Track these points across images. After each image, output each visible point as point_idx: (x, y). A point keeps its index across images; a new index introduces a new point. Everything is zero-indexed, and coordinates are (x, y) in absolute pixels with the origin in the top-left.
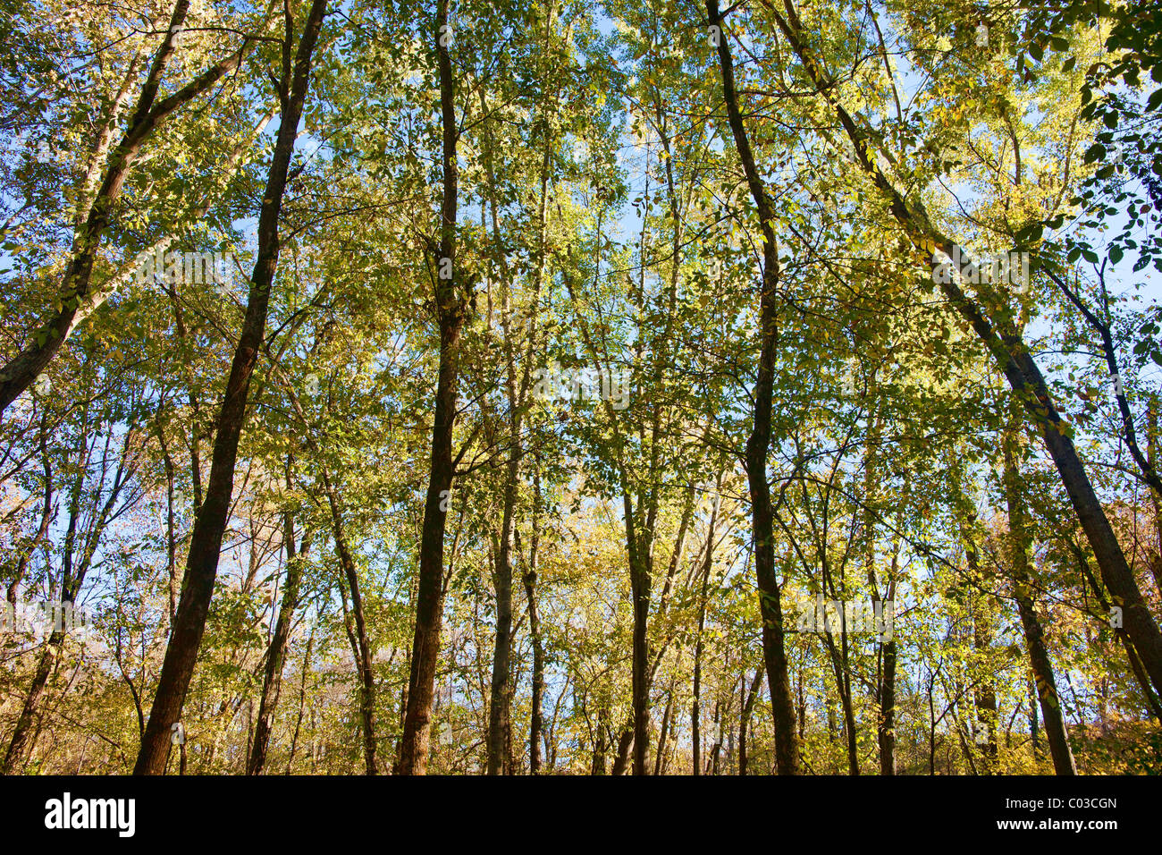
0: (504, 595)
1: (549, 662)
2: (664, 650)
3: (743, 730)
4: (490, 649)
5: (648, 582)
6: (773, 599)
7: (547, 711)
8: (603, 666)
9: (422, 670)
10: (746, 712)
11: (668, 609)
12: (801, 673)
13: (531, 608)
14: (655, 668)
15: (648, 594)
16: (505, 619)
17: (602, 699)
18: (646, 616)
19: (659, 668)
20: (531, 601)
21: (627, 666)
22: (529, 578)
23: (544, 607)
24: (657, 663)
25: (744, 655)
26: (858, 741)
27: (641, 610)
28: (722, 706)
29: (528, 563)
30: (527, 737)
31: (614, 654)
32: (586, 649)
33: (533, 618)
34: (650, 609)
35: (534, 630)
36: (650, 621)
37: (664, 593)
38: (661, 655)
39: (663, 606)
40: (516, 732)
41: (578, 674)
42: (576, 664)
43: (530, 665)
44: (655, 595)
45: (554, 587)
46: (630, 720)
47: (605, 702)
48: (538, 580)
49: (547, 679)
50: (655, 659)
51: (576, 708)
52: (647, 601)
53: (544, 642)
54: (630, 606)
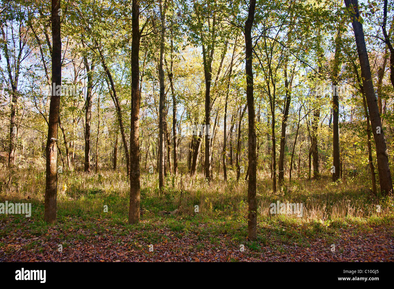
0: (162, 81)
1: (178, 103)
2: (216, 99)
3: (240, 123)
4: (158, 99)
5: (210, 76)
6: (251, 77)
7: (178, 119)
8: (196, 104)
9: (135, 103)
10: (242, 117)
11: (217, 85)
12: (259, 105)
13: (171, 85)
14: (212, 104)
15: (211, 80)
16: (162, 88)
17: (196, 114)
18: (210, 87)
19: (214, 104)
20: (171, 83)
21: (204, 104)
22: (170, 75)
23: (176, 86)
24: (213, 103)
25: (241, 100)
26: (275, 125)
27: (208, 85)
28: (234, 116)
29: (169, 70)
30: (172, 127)
31: (199, 100)
32: (190, 98)
33: (172, 89)
34: (211, 86)
35: (173, 93)
36: (211, 89)
37: (216, 80)
38: (215, 100)
39: (216, 84)
40: (168, 125)
41: (188, 106)
42: (187, 104)
43: (172, 104)
44: (213, 81)
45: (179, 78)
46: (204, 120)
47: (196, 115)
48: (174, 76)
49: (178, 108)
50: (213, 101)
51: (187, 117)
52: (210, 82)
53: (176, 96)
54: (204, 85)
